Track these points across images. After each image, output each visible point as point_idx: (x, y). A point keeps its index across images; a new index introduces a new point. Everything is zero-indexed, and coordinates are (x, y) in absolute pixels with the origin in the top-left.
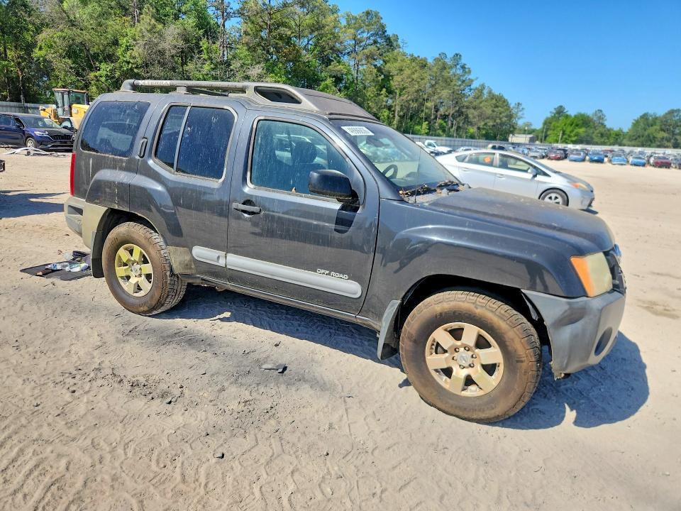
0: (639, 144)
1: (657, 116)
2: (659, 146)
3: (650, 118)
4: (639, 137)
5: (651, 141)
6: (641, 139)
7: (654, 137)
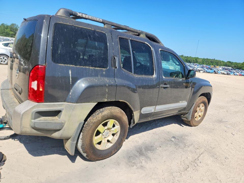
0: (4, 35)
1: (8, 25)
2: (12, 37)
3: (5, 26)
4: (3, 32)
5: (8, 35)
6: (4, 33)
7: (9, 33)
